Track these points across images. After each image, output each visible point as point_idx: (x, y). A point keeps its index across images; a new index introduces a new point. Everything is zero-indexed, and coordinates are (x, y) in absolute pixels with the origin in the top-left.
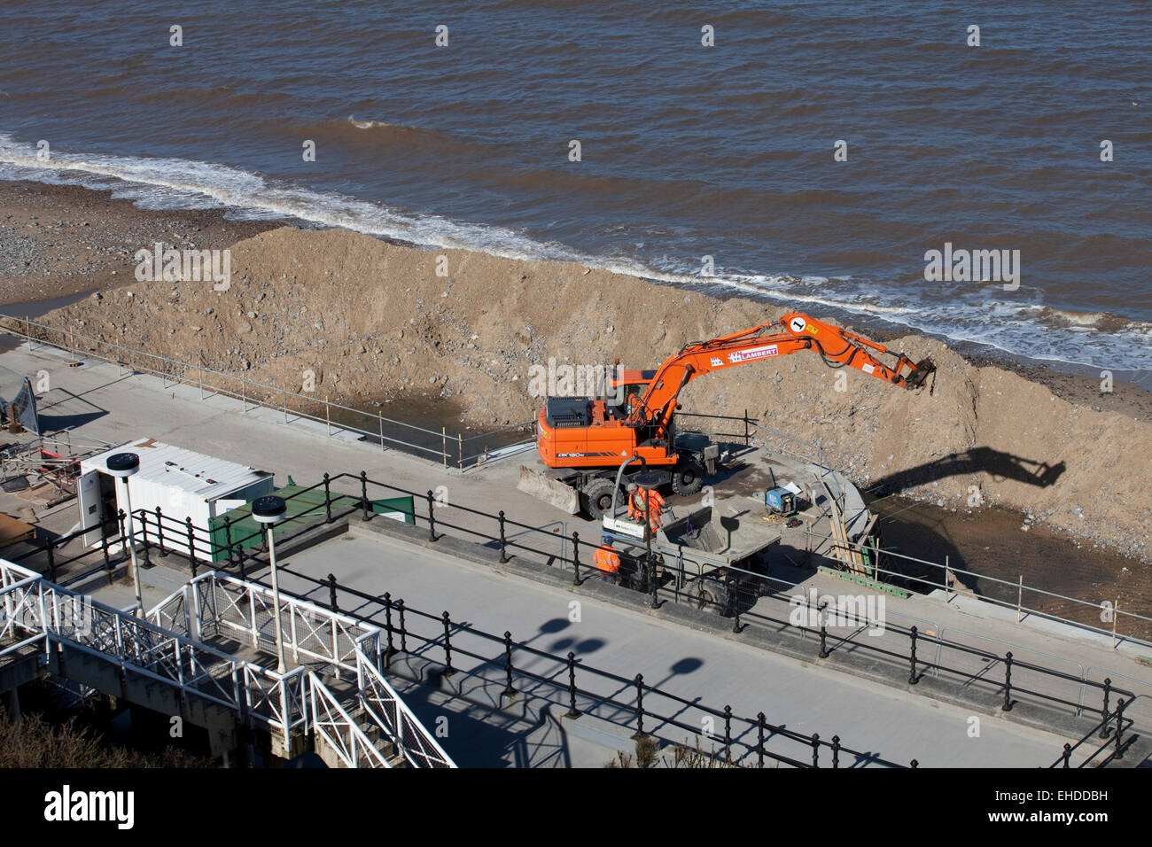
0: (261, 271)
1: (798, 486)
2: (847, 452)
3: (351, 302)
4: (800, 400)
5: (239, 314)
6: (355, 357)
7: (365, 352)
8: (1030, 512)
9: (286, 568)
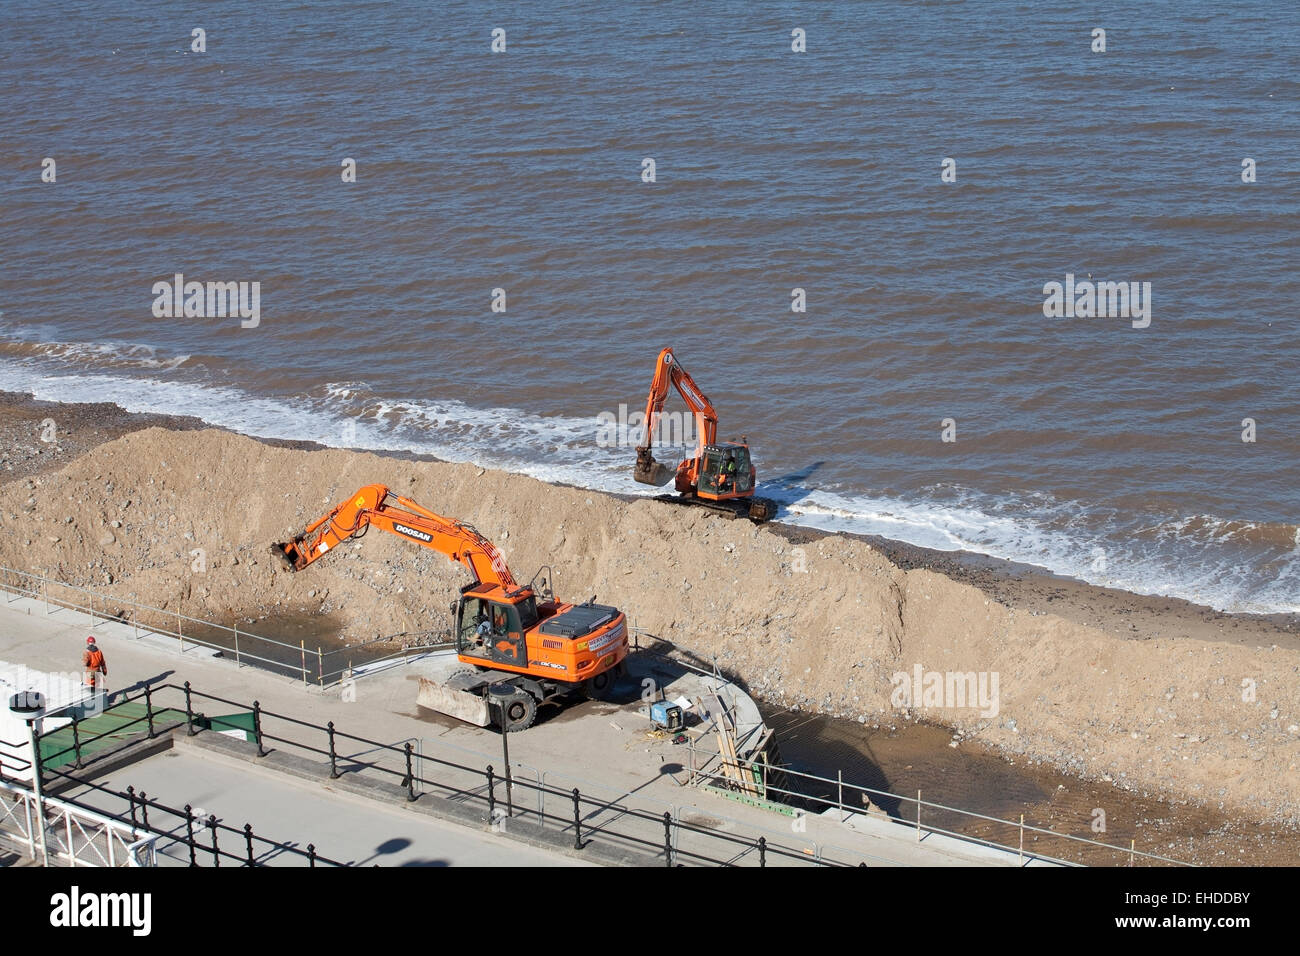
0: (126, 476)
1: (689, 701)
2: (761, 666)
3: (225, 510)
4: (709, 610)
5: (102, 523)
6: (226, 569)
7: (238, 563)
8: (961, 727)
9: (104, 787)
